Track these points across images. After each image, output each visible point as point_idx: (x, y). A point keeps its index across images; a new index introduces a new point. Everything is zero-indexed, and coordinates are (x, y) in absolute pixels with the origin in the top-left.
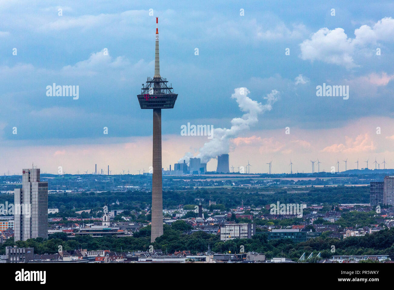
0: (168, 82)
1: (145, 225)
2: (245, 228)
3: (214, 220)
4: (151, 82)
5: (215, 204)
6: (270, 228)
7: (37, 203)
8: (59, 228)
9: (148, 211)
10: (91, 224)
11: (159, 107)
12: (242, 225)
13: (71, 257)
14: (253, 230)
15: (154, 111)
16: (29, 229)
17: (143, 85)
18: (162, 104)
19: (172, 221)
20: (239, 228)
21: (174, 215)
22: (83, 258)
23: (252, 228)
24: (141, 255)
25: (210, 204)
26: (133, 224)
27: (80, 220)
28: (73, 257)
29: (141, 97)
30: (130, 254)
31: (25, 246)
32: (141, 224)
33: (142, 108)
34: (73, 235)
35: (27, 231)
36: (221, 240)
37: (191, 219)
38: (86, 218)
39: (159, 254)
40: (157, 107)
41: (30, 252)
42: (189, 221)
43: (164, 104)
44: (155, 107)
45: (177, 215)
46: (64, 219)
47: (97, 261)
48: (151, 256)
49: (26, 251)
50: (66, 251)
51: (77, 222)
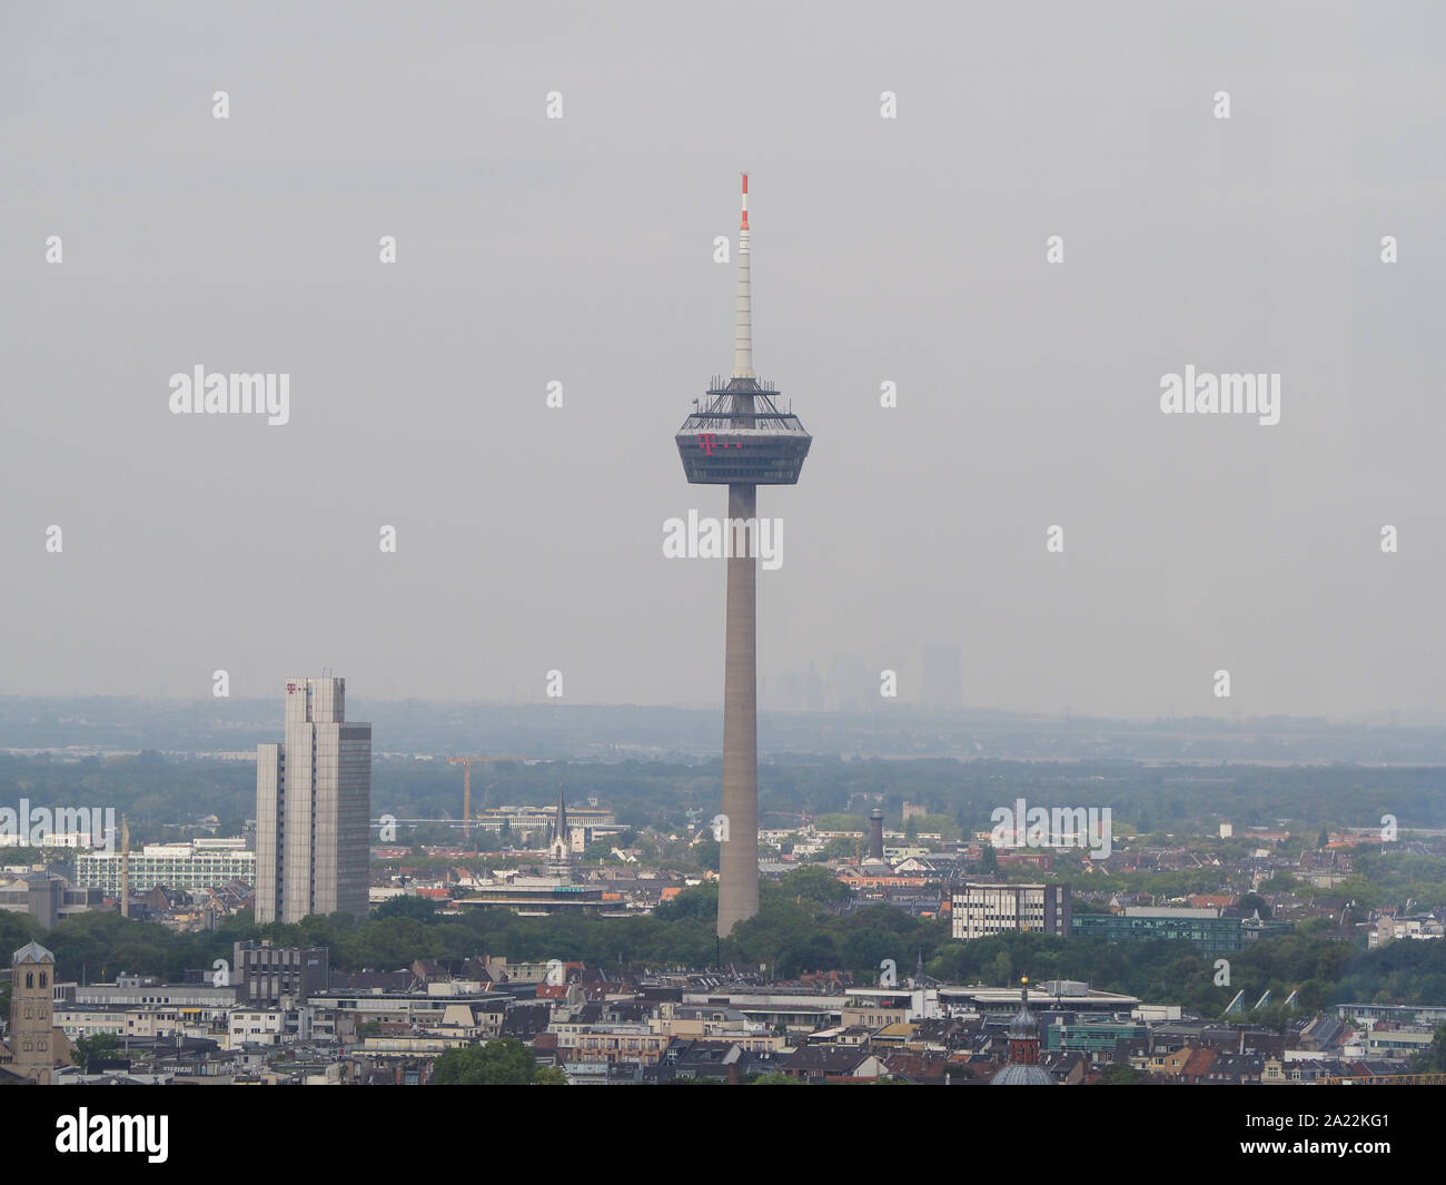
0: (778, 393)
1: (690, 878)
2: (1036, 898)
3: (925, 869)
4: (722, 393)
5: (920, 812)
6: (1114, 902)
7: (334, 794)
8: (403, 881)
9: (696, 831)
10: (511, 873)
11: (748, 480)
12: (1025, 889)
13: (454, 982)
14: (1061, 905)
15: (731, 492)
16: (305, 884)
17: (696, 402)
18: (760, 467)
19: (781, 868)
20: (1014, 899)
21: (787, 849)
22: (494, 988)
23: (1059, 900)
24: (690, 980)
25: (906, 815)
26: (652, 877)
27: (470, 855)
28: (461, 984)
29: (688, 443)
30: (650, 976)
31: (295, 942)
32: (678, 876)
33: (692, 479)
34: (453, 908)
35: (299, 889)
36: (955, 936)
37: (844, 862)
38: (491, 850)
39: (749, 981)
40: (742, 480)
41: (316, 962)
42: (839, 869)
43: (765, 470)
44: (735, 479)
45: (798, 849)
46: (417, 851)
47: (540, 998)
48: (722, 984)
49: (304, 958)
50: (435, 963)
51: (460, 863)
